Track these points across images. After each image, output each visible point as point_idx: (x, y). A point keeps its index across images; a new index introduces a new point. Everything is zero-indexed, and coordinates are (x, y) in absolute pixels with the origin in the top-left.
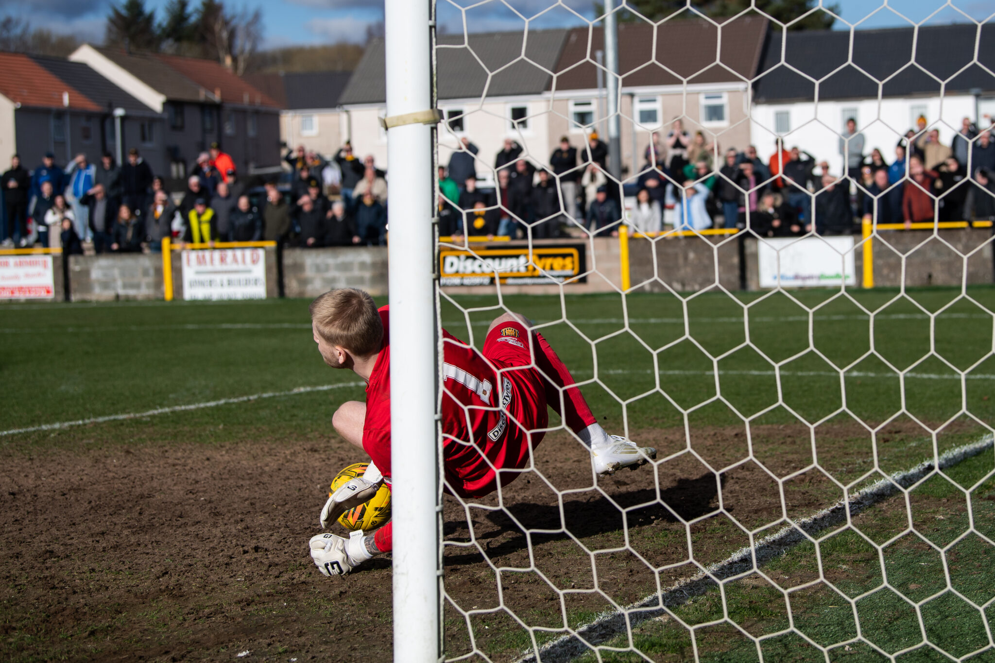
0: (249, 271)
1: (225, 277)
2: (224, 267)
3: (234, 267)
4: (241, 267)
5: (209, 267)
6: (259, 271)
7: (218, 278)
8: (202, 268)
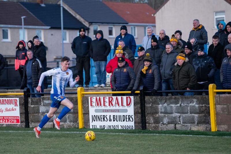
0: (126, 111)
1: (112, 114)
2: (112, 108)
3: (117, 107)
4: (121, 108)
5: (103, 108)
6: (131, 111)
7: (108, 114)
8: (100, 108)
